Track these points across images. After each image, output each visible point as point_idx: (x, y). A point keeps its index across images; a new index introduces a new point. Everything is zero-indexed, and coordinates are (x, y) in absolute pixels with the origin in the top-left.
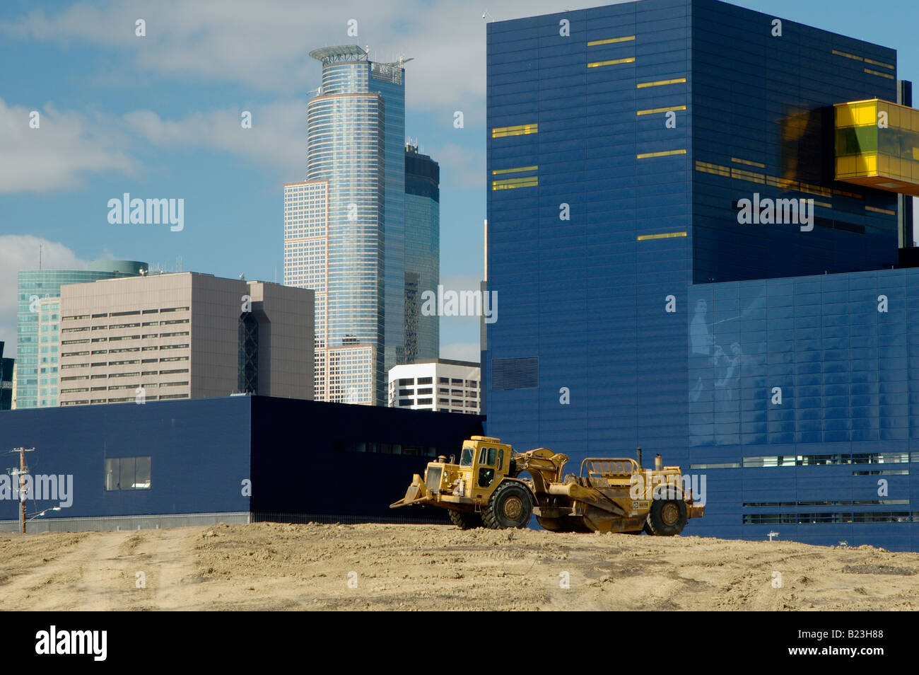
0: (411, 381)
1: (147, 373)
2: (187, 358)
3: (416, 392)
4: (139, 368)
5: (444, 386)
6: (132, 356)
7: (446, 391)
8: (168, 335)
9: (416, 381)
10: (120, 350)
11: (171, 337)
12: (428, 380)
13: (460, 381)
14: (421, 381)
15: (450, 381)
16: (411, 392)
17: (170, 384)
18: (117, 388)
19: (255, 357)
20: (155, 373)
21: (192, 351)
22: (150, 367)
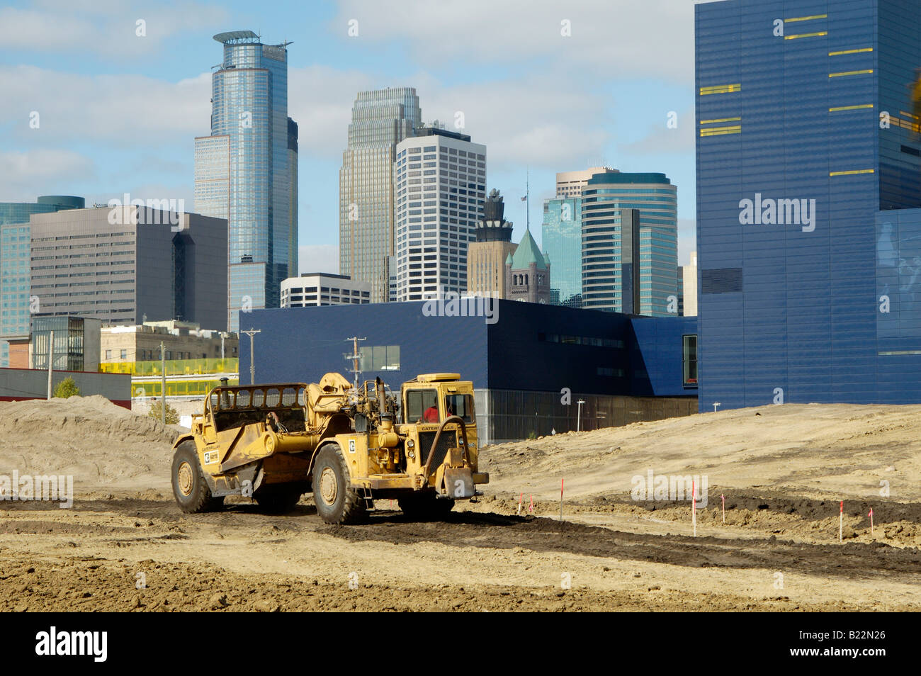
0: (300, 290)
1: (101, 283)
2: (133, 271)
3: (304, 298)
4: (95, 279)
5: (325, 294)
6: (88, 270)
7: (328, 297)
8: (118, 253)
9: (304, 290)
10: (79, 265)
11: (120, 255)
12: (314, 289)
13: (338, 290)
14: (308, 290)
15: (330, 290)
16: (300, 298)
17: (119, 291)
18: (77, 294)
19: (183, 270)
20: (107, 282)
21: (137, 266)
22: (103, 278)
